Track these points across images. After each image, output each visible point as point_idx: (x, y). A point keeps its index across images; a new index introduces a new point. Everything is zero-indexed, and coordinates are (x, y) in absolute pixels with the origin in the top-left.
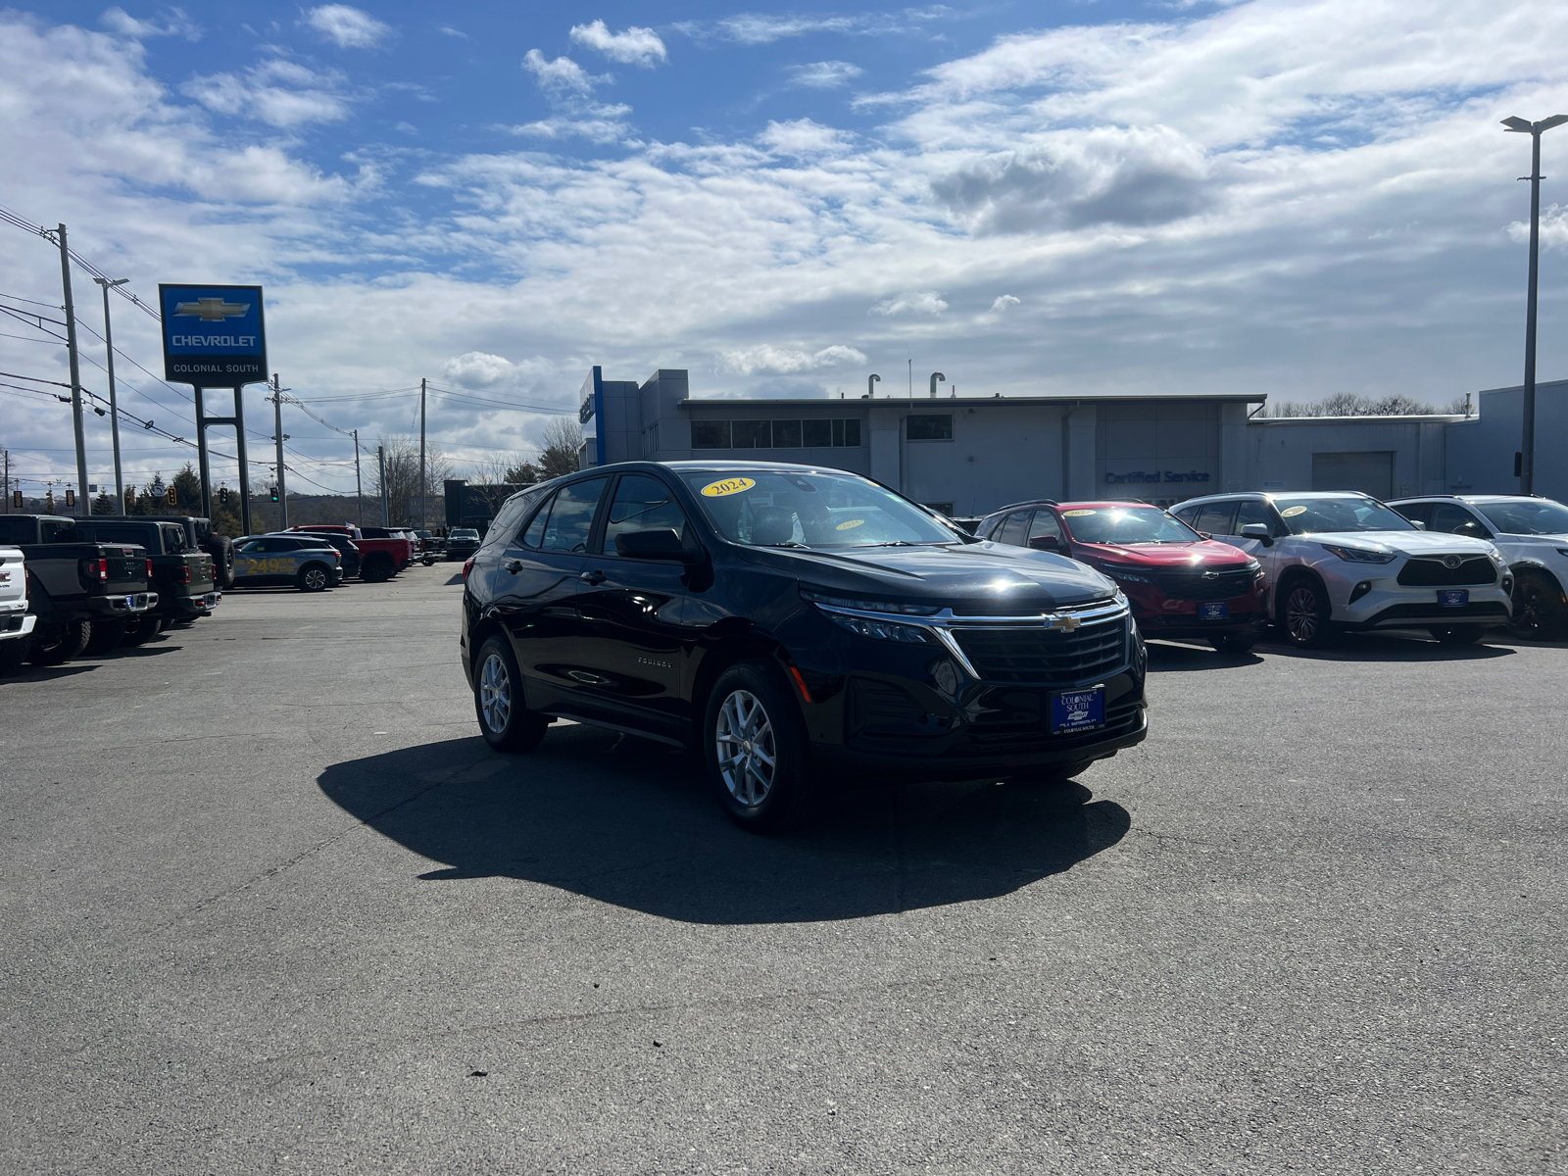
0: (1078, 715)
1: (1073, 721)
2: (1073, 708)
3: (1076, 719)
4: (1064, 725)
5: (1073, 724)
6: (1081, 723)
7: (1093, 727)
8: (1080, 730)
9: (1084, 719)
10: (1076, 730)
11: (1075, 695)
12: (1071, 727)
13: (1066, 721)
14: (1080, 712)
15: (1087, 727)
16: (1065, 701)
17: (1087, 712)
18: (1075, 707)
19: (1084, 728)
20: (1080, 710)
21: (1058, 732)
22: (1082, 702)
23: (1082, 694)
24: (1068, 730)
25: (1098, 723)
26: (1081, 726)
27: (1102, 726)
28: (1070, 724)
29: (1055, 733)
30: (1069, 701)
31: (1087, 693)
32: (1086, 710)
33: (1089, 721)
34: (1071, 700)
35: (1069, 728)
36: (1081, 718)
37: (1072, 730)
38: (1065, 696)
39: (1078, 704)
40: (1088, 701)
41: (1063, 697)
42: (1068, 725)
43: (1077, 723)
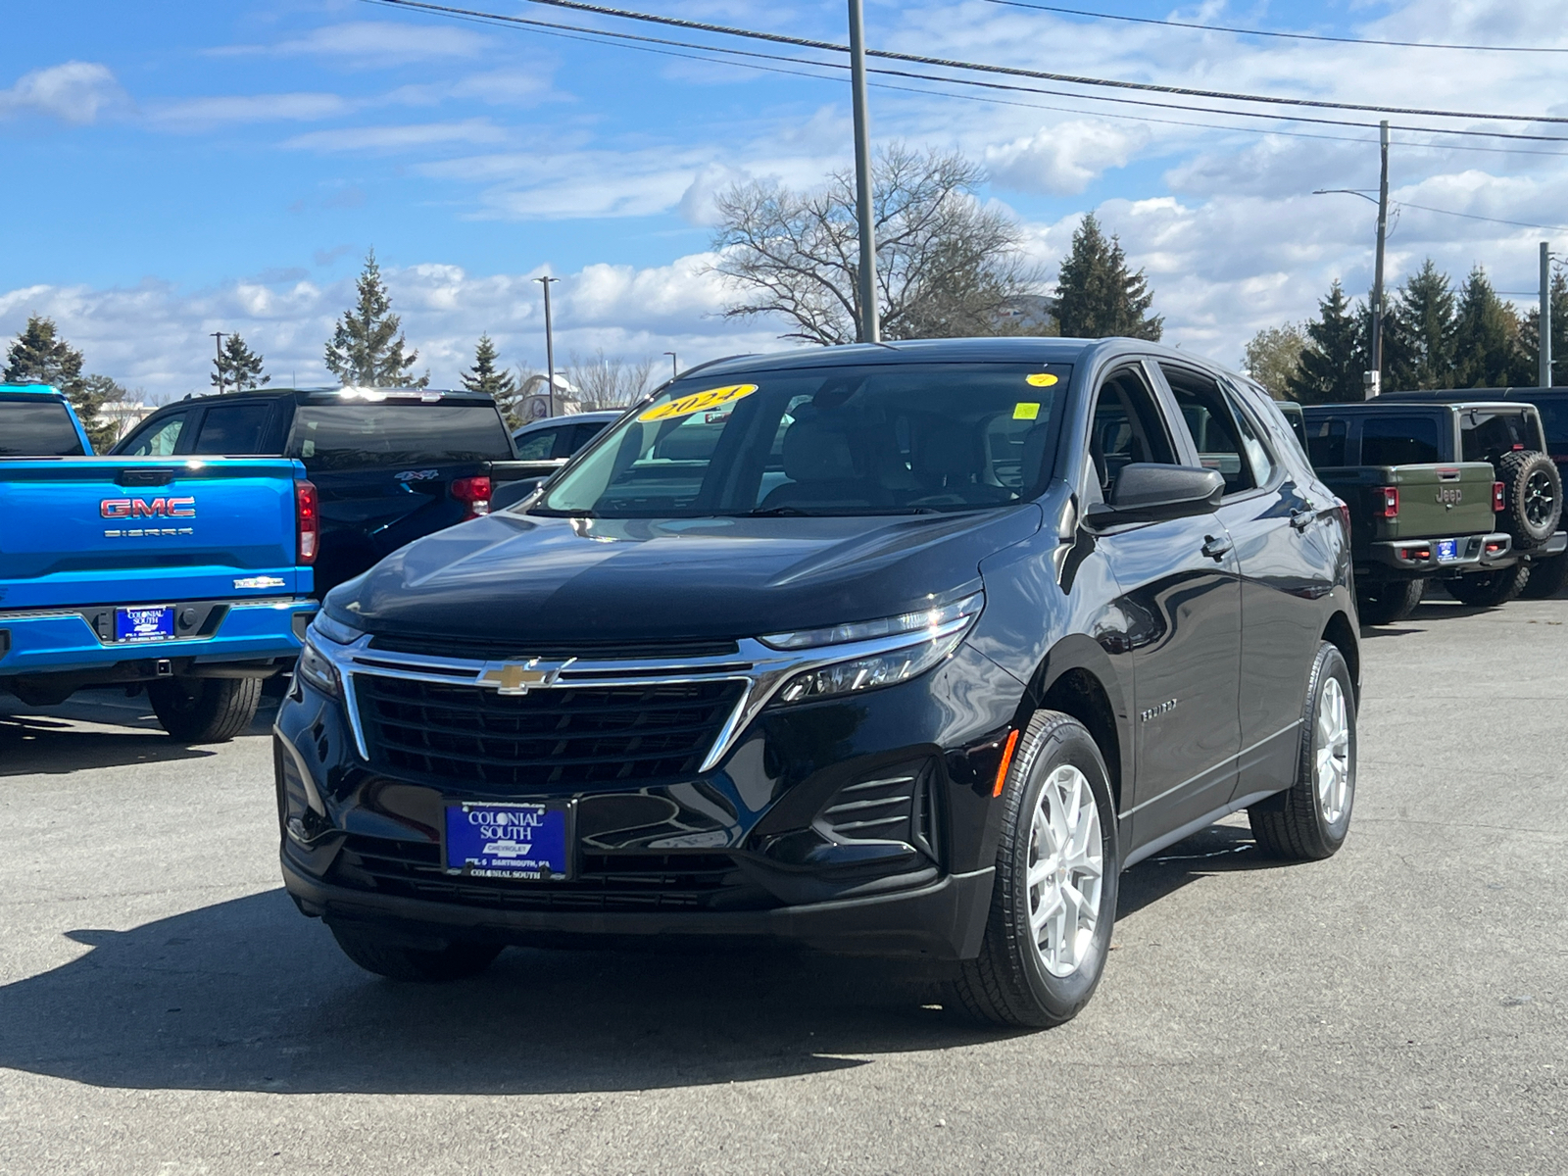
0: (507, 848)
1: (495, 856)
2: (494, 833)
3: (501, 854)
4: (476, 861)
5: (495, 862)
6: (514, 863)
7: (537, 876)
8: (506, 875)
9: (519, 857)
10: (497, 874)
11: (497, 811)
12: (489, 867)
13: (481, 856)
14: (512, 843)
15: (524, 875)
16: (475, 818)
17: (528, 847)
18: (500, 832)
19: (516, 875)
20: (511, 839)
21: (457, 872)
22: (513, 825)
23: (513, 811)
24: (481, 873)
25: (551, 871)
26: (512, 869)
27: (562, 877)
28: (489, 862)
29: (450, 872)
30: (484, 818)
31: (526, 811)
32: (525, 841)
33: (532, 864)
34: (490, 817)
35: (486, 868)
36: (514, 855)
37: (489, 873)
38: (471, 808)
39: (505, 828)
40: (528, 825)
41: (465, 809)
42: (484, 862)
43: (503, 863)
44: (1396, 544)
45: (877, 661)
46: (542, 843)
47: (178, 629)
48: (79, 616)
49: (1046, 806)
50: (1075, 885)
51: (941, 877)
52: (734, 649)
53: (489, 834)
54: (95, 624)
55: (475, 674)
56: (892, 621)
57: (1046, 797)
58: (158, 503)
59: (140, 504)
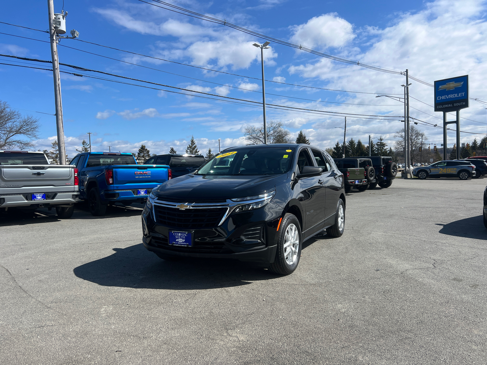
0: (180, 240)
1: (178, 242)
2: (178, 237)
3: (179, 241)
4: (174, 243)
5: (178, 243)
6: (182, 243)
7: (186, 246)
8: (180, 245)
9: (183, 242)
11: (179, 233)
12: (177, 244)
13: (176, 242)
14: (181, 239)
15: (183, 246)
16: (174, 234)
17: (184, 240)
18: (179, 237)
19: (182, 246)
20: (181, 238)
21: (171, 245)
22: (182, 236)
23: (182, 233)
24: (176, 245)
25: (189, 245)
26: (181, 244)
27: (191, 246)
28: (177, 243)
29: (170, 244)
30: (176, 234)
31: (184, 233)
32: (184, 239)
33: (185, 243)
34: (177, 234)
35: (176, 244)
36: (182, 241)
37: (177, 245)
38: (174, 232)
39: (180, 236)
40: (184, 236)
41: (173, 232)
42: (176, 243)
43: (180, 243)
44: (349, 181)
45: (254, 204)
46: (187, 239)
47: (148, 193)
48: (131, 191)
49: (288, 232)
50: (293, 247)
51: (266, 247)
52: (226, 201)
53: (177, 237)
54: (134, 192)
55: (175, 205)
56: (257, 196)
57: (288, 230)
58: (145, 172)
59: (142, 172)
